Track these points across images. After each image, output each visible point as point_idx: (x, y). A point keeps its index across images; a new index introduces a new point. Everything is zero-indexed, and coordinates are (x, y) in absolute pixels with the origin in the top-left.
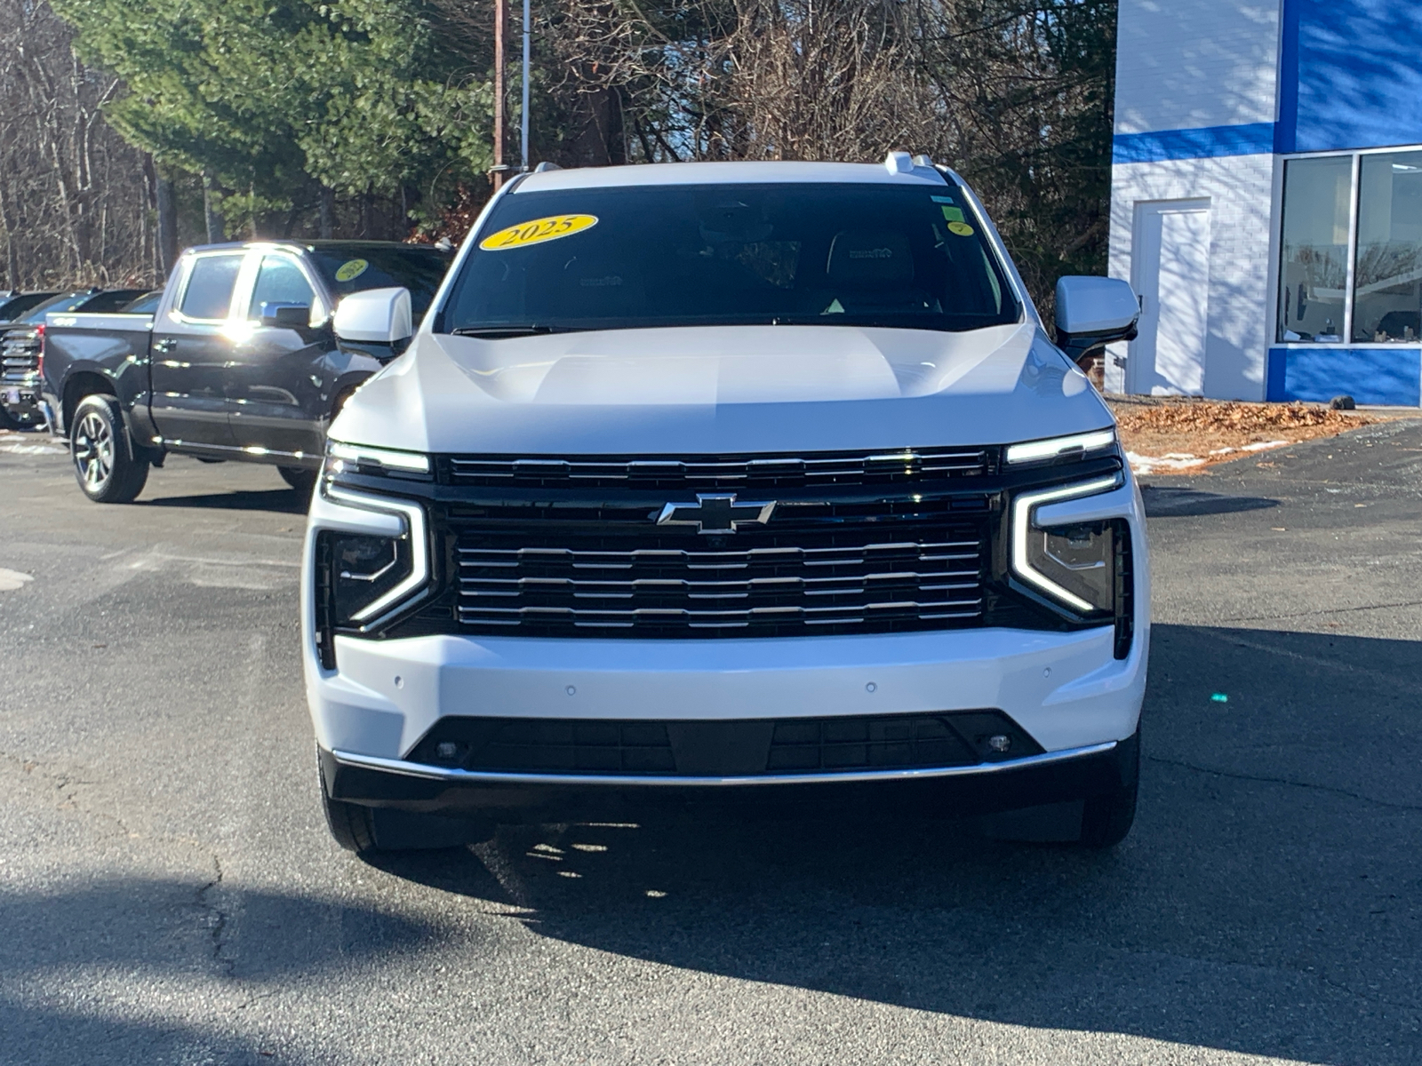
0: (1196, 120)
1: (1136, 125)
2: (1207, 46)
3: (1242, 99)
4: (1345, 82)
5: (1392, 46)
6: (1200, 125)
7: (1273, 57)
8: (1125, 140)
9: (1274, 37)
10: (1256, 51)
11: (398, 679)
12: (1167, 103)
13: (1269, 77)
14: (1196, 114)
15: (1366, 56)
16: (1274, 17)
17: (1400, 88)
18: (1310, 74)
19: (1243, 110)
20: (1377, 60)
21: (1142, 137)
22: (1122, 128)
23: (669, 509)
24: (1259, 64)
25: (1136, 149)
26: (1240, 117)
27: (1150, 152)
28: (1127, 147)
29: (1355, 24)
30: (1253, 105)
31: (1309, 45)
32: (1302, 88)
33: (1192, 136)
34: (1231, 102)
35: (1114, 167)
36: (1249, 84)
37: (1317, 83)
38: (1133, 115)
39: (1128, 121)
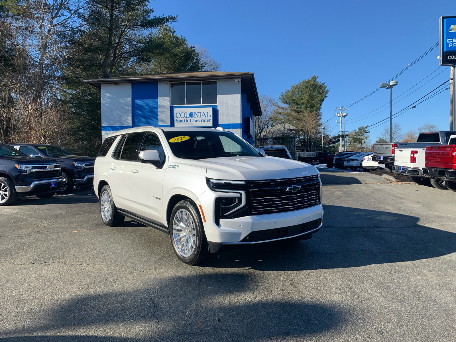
0: (117, 125)
1: (106, 125)
2: (118, 112)
3: (126, 121)
4: (143, 120)
5: (151, 115)
6: (118, 125)
7: (131, 115)
8: (104, 127)
9: (131, 112)
10: (128, 114)
11: (240, 226)
12: (112, 121)
13: (130, 118)
14: (117, 123)
15: (147, 116)
16: (131, 108)
17: (153, 121)
18: (137, 118)
19: (126, 123)
20: (149, 117)
21: (107, 127)
22: (103, 125)
23: (288, 188)
24: (128, 116)
25: (106, 129)
26: (125, 125)
27: (109, 129)
28: (104, 128)
29: (145, 111)
30: (127, 122)
31: (137, 113)
32: (136, 120)
33: (117, 127)
34: (123, 122)
35: (102, 132)
36: (126, 119)
37: (138, 120)
38: (105, 123)
39: (104, 124)
